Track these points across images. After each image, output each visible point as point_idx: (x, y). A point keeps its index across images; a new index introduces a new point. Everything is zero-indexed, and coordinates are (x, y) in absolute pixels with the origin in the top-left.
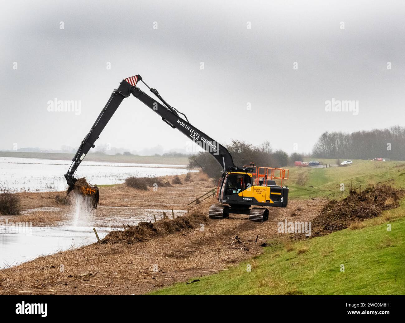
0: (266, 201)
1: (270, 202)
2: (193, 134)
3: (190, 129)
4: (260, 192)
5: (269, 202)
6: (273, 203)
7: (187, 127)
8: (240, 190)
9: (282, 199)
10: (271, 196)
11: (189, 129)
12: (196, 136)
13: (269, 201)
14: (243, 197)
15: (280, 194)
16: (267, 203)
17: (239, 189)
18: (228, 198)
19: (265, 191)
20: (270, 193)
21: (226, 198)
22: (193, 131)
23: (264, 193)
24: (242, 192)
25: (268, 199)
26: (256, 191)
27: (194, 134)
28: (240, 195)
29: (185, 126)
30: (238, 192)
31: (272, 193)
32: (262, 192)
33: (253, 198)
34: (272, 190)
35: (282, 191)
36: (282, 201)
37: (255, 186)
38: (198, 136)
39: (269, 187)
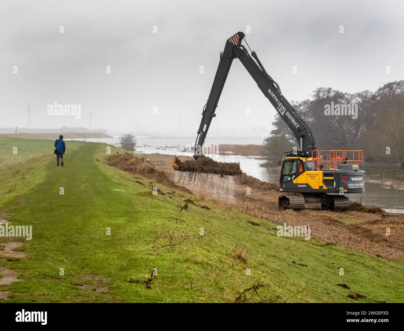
0: (320, 186)
2: (280, 107)
3: (278, 102)
4: (313, 178)
5: (323, 188)
6: (327, 188)
7: (276, 98)
8: (295, 176)
9: (335, 183)
10: (325, 181)
11: (277, 100)
12: (282, 110)
13: (323, 186)
14: (297, 184)
15: (332, 178)
16: (320, 190)
17: (293, 176)
18: (284, 186)
19: (317, 176)
20: (323, 178)
21: (282, 186)
22: (280, 104)
23: (316, 179)
25: (322, 184)
26: (310, 177)
28: (295, 181)
29: (274, 97)
30: (293, 179)
31: (325, 178)
32: (315, 177)
33: (307, 184)
34: (325, 175)
35: (334, 175)
36: (335, 186)
37: (308, 172)
38: (284, 110)
39: (322, 172)
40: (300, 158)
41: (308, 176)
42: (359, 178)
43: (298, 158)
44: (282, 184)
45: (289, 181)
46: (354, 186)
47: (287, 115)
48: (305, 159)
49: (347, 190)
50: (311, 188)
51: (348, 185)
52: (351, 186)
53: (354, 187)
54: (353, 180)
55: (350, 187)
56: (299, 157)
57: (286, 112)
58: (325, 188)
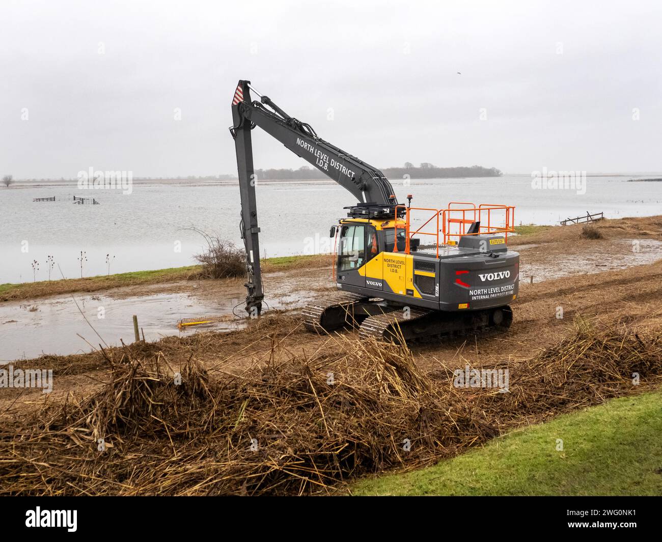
0: (408, 290)
1: (415, 296)
2: (319, 159)
3: (314, 151)
4: (395, 269)
5: (413, 295)
6: (421, 297)
7: (310, 148)
8: (361, 260)
9: (437, 288)
10: (417, 279)
12: (323, 161)
13: (412, 291)
14: (366, 278)
15: (433, 275)
16: (408, 297)
18: (344, 278)
19: (403, 267)
20: (414, 272)
21: (340, 277)
22: (318, 154)
23: (401, 271)
24: (364, 266)
25: (411, 286)
26: (389, 265)
27: (321, 158)
28: (362, 272)
30: (358, 266)
31: (418, 272)
32: (398, 267)
33: (383, 281)
34: (418, 265)
35: (437, 268)
36: (437, 295)
37: (385, 253)
38: (326, 160)
39: (412, 257)
40: (371, 221)
41: (386, 263)
42: (500, 273)
43: (366, 221)
44: (341, 274)
45: (353, 269)
46: (488, 294)
47: (333, 165)
48: (381, 223)
49: (467, 304)
50: (391, 291)
51: (471, 293)
52: (477, 295)
53: (487, 297)
54: (483, 280)
55: (474, 298)
56: (369, 219)
57: (330, 161)
58: (417, 295)
